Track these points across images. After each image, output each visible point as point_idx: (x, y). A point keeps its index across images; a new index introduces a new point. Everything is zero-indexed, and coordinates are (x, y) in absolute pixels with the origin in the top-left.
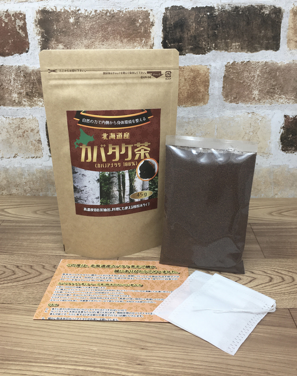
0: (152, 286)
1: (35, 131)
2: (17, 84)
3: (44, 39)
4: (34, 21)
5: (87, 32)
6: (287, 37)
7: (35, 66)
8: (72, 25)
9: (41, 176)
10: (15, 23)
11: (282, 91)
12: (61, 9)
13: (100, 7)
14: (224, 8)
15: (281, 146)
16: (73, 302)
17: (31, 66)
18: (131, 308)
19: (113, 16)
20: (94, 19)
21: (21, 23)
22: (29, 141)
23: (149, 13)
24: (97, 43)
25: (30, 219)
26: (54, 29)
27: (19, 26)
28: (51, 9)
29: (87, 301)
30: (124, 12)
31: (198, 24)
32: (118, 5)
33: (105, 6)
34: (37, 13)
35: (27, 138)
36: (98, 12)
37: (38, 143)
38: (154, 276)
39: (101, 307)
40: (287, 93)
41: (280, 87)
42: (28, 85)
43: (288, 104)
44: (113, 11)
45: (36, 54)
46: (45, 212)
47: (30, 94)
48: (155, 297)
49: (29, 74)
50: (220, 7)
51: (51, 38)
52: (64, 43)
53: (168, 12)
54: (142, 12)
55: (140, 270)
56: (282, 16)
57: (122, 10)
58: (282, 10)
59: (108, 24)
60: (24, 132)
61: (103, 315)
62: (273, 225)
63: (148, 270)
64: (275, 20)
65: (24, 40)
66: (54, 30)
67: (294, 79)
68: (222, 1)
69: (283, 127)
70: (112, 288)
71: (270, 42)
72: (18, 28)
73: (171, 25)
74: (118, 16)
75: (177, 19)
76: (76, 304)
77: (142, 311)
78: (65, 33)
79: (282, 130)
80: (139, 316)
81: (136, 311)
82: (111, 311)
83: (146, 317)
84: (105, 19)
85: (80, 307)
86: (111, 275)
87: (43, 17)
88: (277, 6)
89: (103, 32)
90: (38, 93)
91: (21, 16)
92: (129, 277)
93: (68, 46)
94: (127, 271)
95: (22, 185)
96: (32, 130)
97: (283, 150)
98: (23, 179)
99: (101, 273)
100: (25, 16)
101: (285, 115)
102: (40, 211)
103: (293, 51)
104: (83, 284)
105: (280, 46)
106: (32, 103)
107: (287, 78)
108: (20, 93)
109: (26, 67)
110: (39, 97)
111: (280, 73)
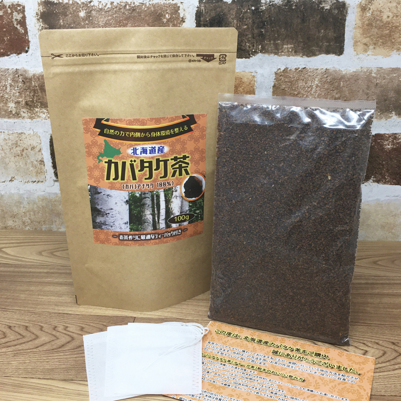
1: (37, 150)
2: (14, 91)
4: (35, 14)
6: (354, 38)
7: (36, 69)
8: (83, 19)
9: (44, 204)
10: (12, 17)
14: (273, 1)
17: (32, 70)
19: (134, 10)
20: (110, 13)
21: (19, 17)
22: (29, 161)
23: (179, 7)
25: (32, 262)
26: (60, 25)
27: (16, 20)
29: (229, 386)
30: (148, 5)
31: (240, 21)
34: (39, 5)
35: (27, 158)
36: (115, 4)
37: (41, 164)
38: (322, 370)
42: (28, 93)
44: (134, 3)
45: (37, 55)
46: (52, 253)
47: (31, 104)
49: (30, 79)
50: (268, 0)
53: (202, 5)
54: (170, 5)
56: (347, 12)
57: (145, 2)
58: (347, 5)
59: (128, 19)
60: (23, 150)
64: (338, 17)
65: (24, 37)
67: (363, 91)
70: (263, 375)
71: (331, 44)
72: (15, 23)
73: (207, 21)
74: (140, 9)
75: (213, 14)
84: (124, 13)
86: (266, 357)
87: (46, 9)
90: (41, 102)
91: (19, 8)
94: (288, 355)
95: (20, 216)
96: (33, 148)
98: (22, 209)
99: (254, 350)
100: (24, 7)
102: (47, 251)
103: (361, 56)
104: (229, 361)
105: (345, 50)
106: (33, 115)
107: (354, 89)
108: (18, 103)
109: (25, 71)
110: (41, 107)
111: (345, 83)
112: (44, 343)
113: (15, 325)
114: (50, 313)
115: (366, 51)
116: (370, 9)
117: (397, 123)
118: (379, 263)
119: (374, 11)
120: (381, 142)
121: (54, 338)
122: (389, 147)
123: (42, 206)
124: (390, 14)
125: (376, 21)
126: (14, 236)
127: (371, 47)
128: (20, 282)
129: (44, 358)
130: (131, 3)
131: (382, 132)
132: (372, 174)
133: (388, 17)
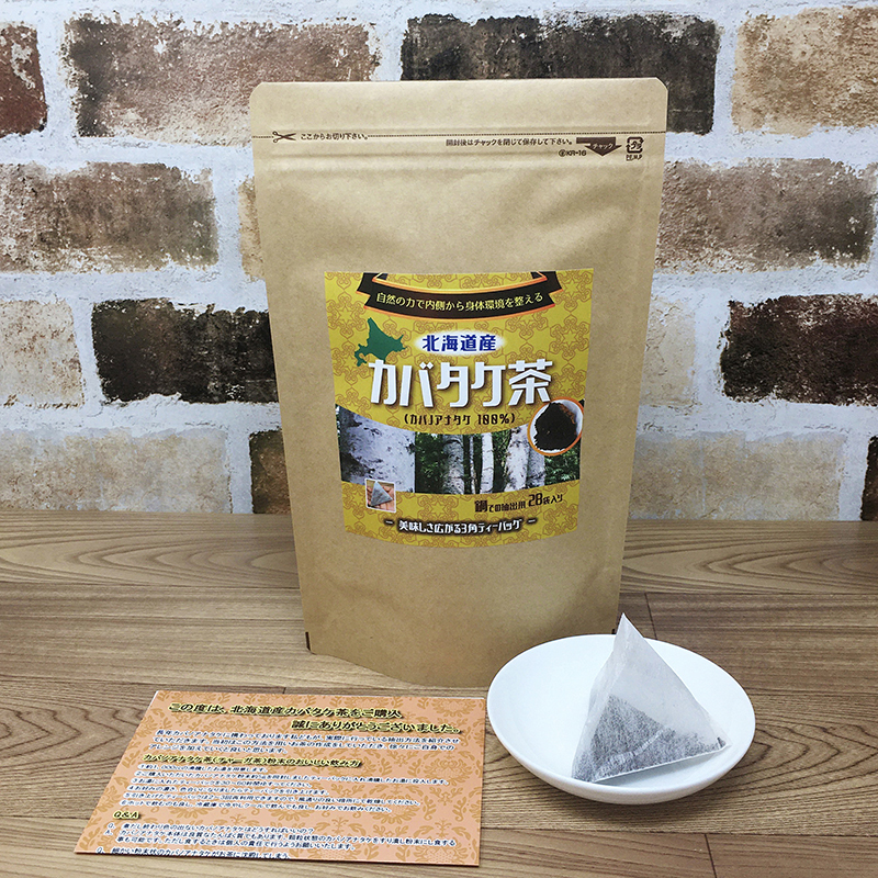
0: (385, 764)
1: (65, 337)
2: (13, 212)
3: (86, 96)
4: (59, 50)
5: (201, 78)
6: (733, 97)
7: (62, 165)
8: (162, 59)
9: (80, 454)
10: (10, 53)
11: (721, 238)
12: (132, 20)
13: (236, 16)
14: (564, 22)
15: (723, 382)
16: (180, 809)
17: (52, 166)
18: (326, 825)
19: (270, 40)
20: (220, 46)
21: (25, 54)
22: (46, 362)
23: (367, 33)
24: (228, 108)
25: (59, 578)
26: (113, 70)
27: (18, 60)
28: (105, 18)
29: (214, 805)
30: (300, 28)
31: (496, 63)
32: (284, 10)
33: (249, 14)
34: (68, 28)
35: (42, 355)
36: (231, 26)
37: (72, 367)
38: (393, 740)
39: (250, 823)
40: (735, 244)
41: (717, 228)
42: (45, 216)
43: (739, 271)
44: (271, 25)
45: (65, 134)
46: (100, 558)
47: (48, 238)
48: (391, 794)
49: (48, 186)
50: (554, 20)
51: (107, 93)
52: (140, 107)
53: (416, 30)
54: (348, 29)
55: (360, 721)
56: (717, 44)
57: (294, 23)
58: (717, 28)
59: (258, 58)
60: (34, 338)
61: (252, 843)
62: (707, 600)
63: (379, 722)
64: (700, 55)
65: (34, 98)
66: (114, 73)
67: (754, 208)
68: (558, 4)
69: (728, 333)
70: (281, 771)
71: (687, 110)
72: (16, 67)
73: (426, 63)
74: (283, 38)
75: (439, 48)
76: (186, 814)
77: (352, 832)
78: (142, 81)
79: (725, 340)
80: (344, 847)
81: (337, 832)
82: (274, 833)
83: (362, 849)
84: (249, 46)
85: (196, 820)
86: (282, 736)
87: (83, 38)
88: (704, 18)
89: (244, 81)
90: (72, 236)
91: (23, 35)
92: (329, 741)
93: (152, 116)
94: (324, 724)
95: (28, 479)
96: (56, 334)
97: (728, 395)
98: (32, 464)
99: (256, 728)
100: (34, 34)
101: (730, 302)
102: (89, 554)
103: (749, 134)
104: (208, 759)
105: (715, 122)
106: (56, 263)
107: (735, 204)
108: (23, 237)
109: (38, 169)
110: (73, 246)
111: (715, 191)
112: (93, 745)
113: (28, 710)
114: (104, 683)
115: (757, 124)
116: (765, 38)
117: (824, 275)
118: (791, 565)
119: (773, 41)
120: (792, 313)
121: (115, 735)
122: (809, 324)
123: (77, 459)
124: (807, 48)
125: (779, 63)
126: (16, 524)
127: (769, 116)
128: (35, 619)
129: (96, 777)
130: (265, 24)
131: (794, 294)
132: (776, 382)
133: (804, 53)
